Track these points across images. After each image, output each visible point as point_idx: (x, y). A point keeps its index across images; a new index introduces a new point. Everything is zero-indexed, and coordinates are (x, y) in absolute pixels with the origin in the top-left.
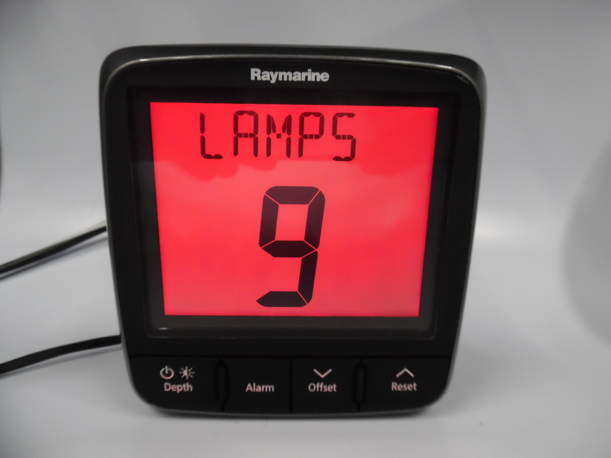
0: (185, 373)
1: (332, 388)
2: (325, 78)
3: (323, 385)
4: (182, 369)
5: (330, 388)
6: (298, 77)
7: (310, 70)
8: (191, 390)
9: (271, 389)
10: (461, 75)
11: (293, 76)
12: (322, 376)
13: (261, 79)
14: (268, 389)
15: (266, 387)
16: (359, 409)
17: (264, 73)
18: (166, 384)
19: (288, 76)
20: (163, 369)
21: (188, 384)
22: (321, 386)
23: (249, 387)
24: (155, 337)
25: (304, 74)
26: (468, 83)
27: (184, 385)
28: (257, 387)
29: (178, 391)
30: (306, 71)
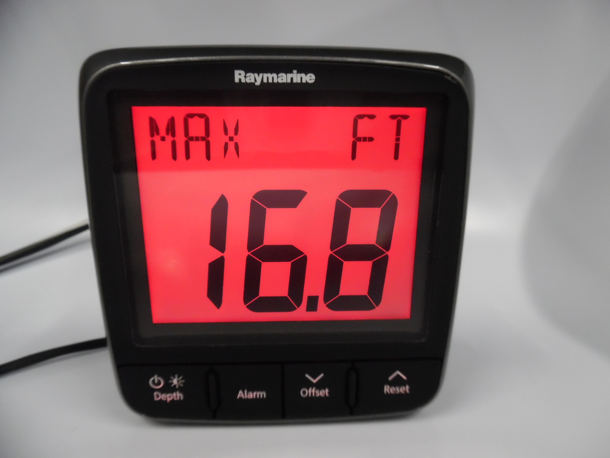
0: (175, 381)
1: (324, 393)
2: (311, 80)
3: (315, 390)
4: (171, 378)
5: (323, 393)
6: (283, 78)
7: (295, 71)
8: (182, 398)
9: (263, 395)
10: (448, 75)
11: (278, 77)
12: (314, 381)
13: (245, 81)
14: (260, 395)
15: (258, 394)
17: (248, 75)
18: (155, 394)
19: (273, 78)
20: (152, 379)
21: (178, 392)
22: (313, 391)
23: (240, 394)
24: (143, 346)
25: (290, 76)
26: (456, 82)
27: (174, 394)
28: (248, 393)
29: (169, 400)
30: (291, 72)
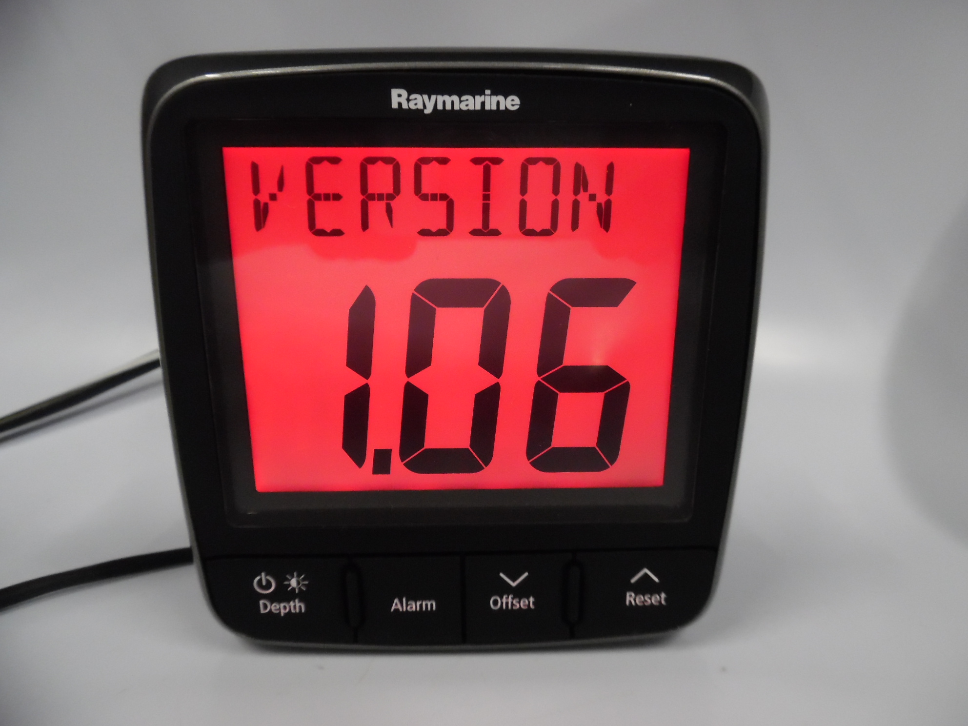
0: (293, 583)
1: (527, 603)
2: (513, 105)
3: (513, 599)
4: (288, 577)
5: (524, 603)
6: (470, 103)
7: (488, 92)
8: (303, 609)
9: (432, 605)
11: (461, 101)
12: (514, 584)
13: (408, 106)
14: (427, 605)
15: (424, 604)
16: (572, 636)
17: (412, 97)
18: (261, 602)
19: (453, 102)
20: (258, 578)
21: (297, 601)
22: (510, 600)
23: (396, 605)
24: (241, 527)
25: (479, 99)
27: (292, 604)
28: (409, 603)
29: (283, 612)
30: (482, 93)
